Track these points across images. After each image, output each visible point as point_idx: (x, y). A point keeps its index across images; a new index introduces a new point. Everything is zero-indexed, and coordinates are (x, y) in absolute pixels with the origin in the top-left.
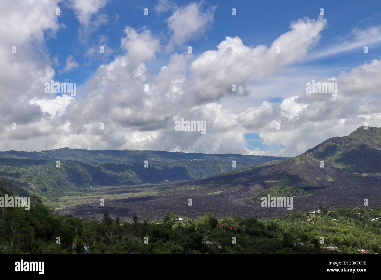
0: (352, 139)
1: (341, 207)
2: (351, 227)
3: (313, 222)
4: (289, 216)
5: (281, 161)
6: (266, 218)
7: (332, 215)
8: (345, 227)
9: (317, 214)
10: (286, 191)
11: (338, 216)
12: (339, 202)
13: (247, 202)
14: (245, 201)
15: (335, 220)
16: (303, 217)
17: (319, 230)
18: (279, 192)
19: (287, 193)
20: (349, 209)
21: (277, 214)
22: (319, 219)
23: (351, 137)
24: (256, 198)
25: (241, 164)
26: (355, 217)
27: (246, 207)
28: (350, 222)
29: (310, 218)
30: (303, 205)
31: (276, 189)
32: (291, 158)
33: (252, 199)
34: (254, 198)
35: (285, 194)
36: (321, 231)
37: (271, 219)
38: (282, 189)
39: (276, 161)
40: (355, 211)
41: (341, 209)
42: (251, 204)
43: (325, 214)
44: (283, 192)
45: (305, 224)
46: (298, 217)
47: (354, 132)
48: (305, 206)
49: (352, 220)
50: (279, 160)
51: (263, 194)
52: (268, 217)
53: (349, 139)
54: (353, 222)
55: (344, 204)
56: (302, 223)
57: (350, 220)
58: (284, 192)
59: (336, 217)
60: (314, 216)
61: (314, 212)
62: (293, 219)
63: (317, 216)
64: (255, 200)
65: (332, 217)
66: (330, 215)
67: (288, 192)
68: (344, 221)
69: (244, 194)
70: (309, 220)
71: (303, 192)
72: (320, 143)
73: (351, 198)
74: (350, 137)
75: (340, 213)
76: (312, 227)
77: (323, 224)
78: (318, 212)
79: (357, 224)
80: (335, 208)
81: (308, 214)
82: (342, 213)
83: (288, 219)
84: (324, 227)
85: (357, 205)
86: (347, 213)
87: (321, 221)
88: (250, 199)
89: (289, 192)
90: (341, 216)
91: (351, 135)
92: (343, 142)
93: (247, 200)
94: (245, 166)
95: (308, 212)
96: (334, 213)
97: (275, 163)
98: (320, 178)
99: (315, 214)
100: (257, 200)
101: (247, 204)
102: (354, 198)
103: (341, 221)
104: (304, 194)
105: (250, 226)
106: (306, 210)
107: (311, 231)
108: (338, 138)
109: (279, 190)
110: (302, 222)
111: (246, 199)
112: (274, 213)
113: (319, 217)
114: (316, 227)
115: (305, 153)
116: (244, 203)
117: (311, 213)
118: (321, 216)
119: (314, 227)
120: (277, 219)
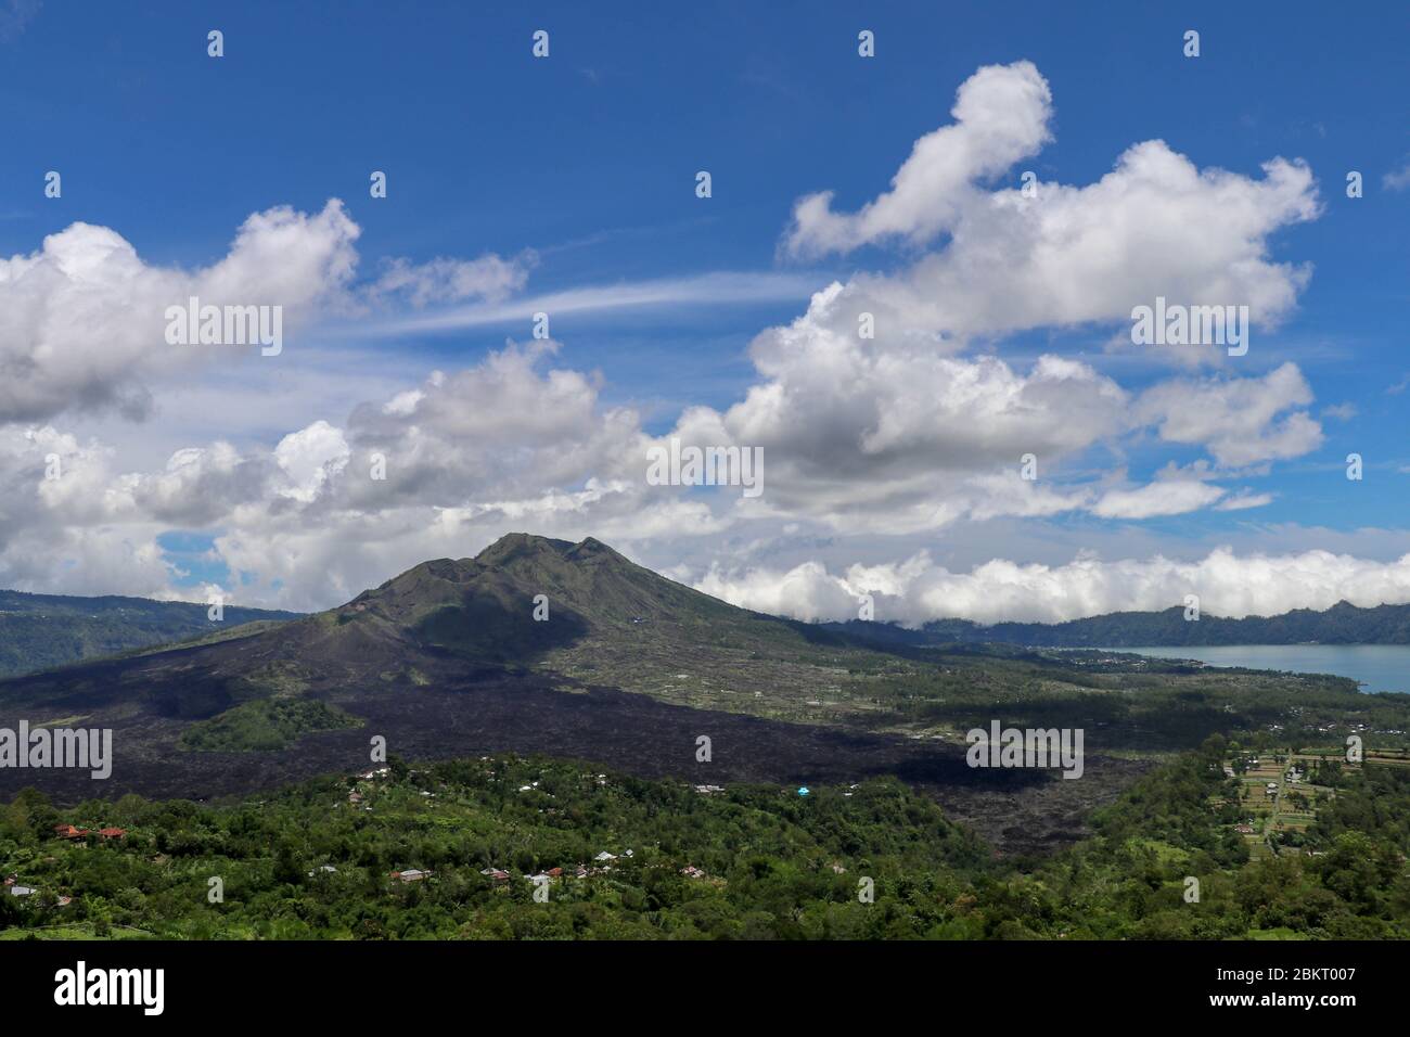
0: (483, 567)
1: (443, 758)
2: (468, 811)
3: (366, 803)
4: (295, 788)
5: (279, 625)
6: (223, 799)
7: (419, 781)
8: (454, 812)
9: (378, 780)
10: (290, 715)
11: (435, 783)
12: (442, 743)
13: (166, 750)
14: (160, 747)
15: (426, 793)
16: (339, 790)
17: (384, 826)
18: (272, 717)
19: (294, 722)
20: (467, 761)
21: (259, 784)
22: (384, 794)
23: (483, 561)
24: (197, 736)
25: (153, 630)
26: (481, 783)
27: (161, 765)
28: (467, 798)
29: (357, 792)
30: (338, 754)
31: (262, 709)
32: (313, 614)
33: (185, 740)
34: (190, 737)
35: (286, 722)
36: (387, 829)
37: (242, 799)
38: (279, 709)
39: (267, 623)
40: (481, 766)
41: (445, 762)
42: (179, 755)
43: (402, 779)
44: (282, 717)
45: (343, 811)
46: (323, 790)
47: (490, 547)
48: (344, 758)
49: (474, 792)
50: (276, 621)
51: (219, 725)
52: (231, 795)
53: (475, 566)
54: (476, 798)
55: (453, 750)
56: (334, 809)
57: (467, 792)
58: (286, 718)
59: (432, 785)
60: (370, 786)
61: (370, 776)
62: (308, 796)
63: (377, 786)
64: (192, 743)
65: (420, 786)
66: (414, 781)
67: (296, 718)
68: (452, 795)
69: (156, 724)
70: (353, 799)
71: (341, 717)
72: (397, 575)
73: (474, 732)
74: (479, 561)
75: (441, 775)
76: (364, 818)
77: (392, 808)
78: (381, 774)
79: (484, 802)
80: (429, 759)
81: (353, 782)
82: (446, 775)
83: (291, 798)
84: (396, 815)
85: (487, 752)
86: (460, 772)
87: (390, 798)
88: (177, 742)
89: (301, 718)
90: (445, 782)
91: (481, 555)
92: (461, 575)
93: (167, 743)
94: (164, 638)
95: (352, 776)
96: (424, 776)
97: (261, 631)
98: (391, 675)
99: (373, 779)
100: (199, 744)
101: (165, 756)
102: (480, 731)
103: (442, 797)
104: (343, 722)
105: (171, 828)
106: (348, 771)
107: (360, 831)
108: (446, 562)
109: (270, 712)
110: (336, 806)
111: (165, 740)
112: (252, 781)
113: (382, 788)
114: (376, 817)
115: (353, 603)
116: (155, 752)
117: (362, 779)
118: (390, 785)
119: (368, 819)
120: (258, 800)
